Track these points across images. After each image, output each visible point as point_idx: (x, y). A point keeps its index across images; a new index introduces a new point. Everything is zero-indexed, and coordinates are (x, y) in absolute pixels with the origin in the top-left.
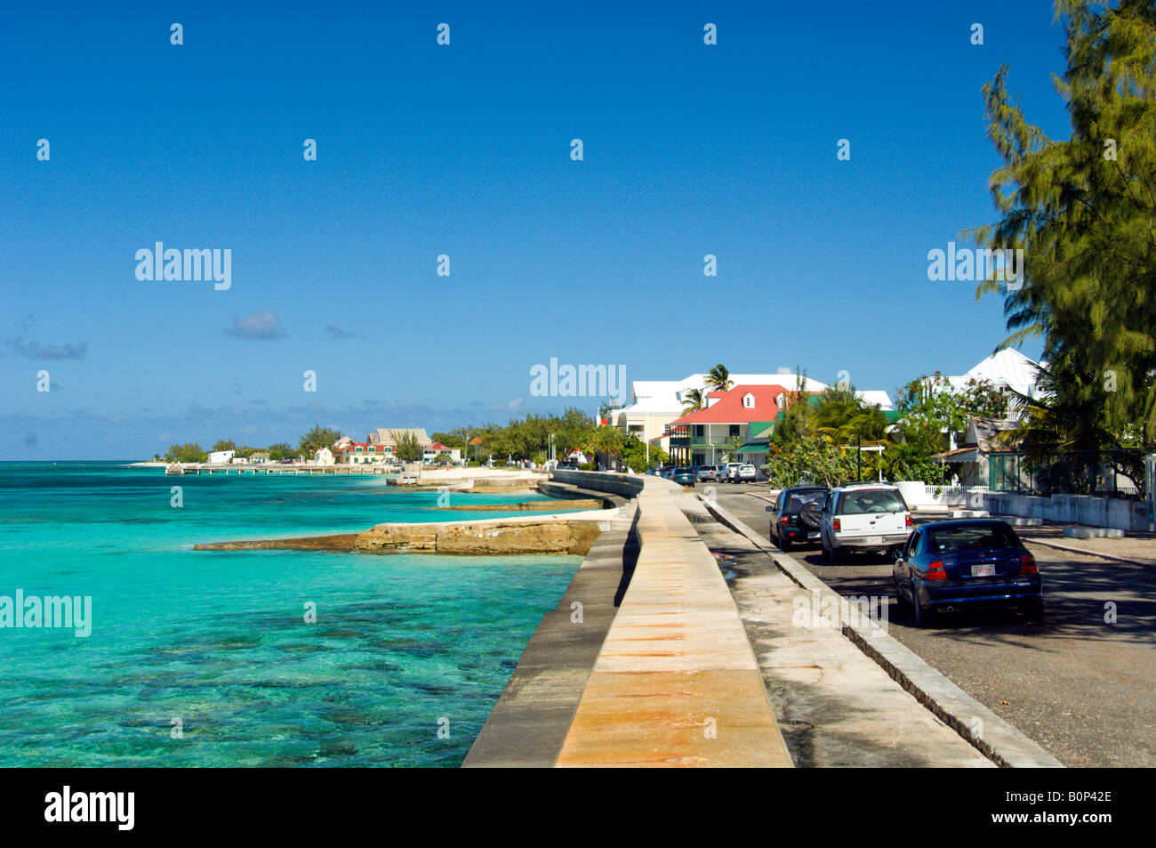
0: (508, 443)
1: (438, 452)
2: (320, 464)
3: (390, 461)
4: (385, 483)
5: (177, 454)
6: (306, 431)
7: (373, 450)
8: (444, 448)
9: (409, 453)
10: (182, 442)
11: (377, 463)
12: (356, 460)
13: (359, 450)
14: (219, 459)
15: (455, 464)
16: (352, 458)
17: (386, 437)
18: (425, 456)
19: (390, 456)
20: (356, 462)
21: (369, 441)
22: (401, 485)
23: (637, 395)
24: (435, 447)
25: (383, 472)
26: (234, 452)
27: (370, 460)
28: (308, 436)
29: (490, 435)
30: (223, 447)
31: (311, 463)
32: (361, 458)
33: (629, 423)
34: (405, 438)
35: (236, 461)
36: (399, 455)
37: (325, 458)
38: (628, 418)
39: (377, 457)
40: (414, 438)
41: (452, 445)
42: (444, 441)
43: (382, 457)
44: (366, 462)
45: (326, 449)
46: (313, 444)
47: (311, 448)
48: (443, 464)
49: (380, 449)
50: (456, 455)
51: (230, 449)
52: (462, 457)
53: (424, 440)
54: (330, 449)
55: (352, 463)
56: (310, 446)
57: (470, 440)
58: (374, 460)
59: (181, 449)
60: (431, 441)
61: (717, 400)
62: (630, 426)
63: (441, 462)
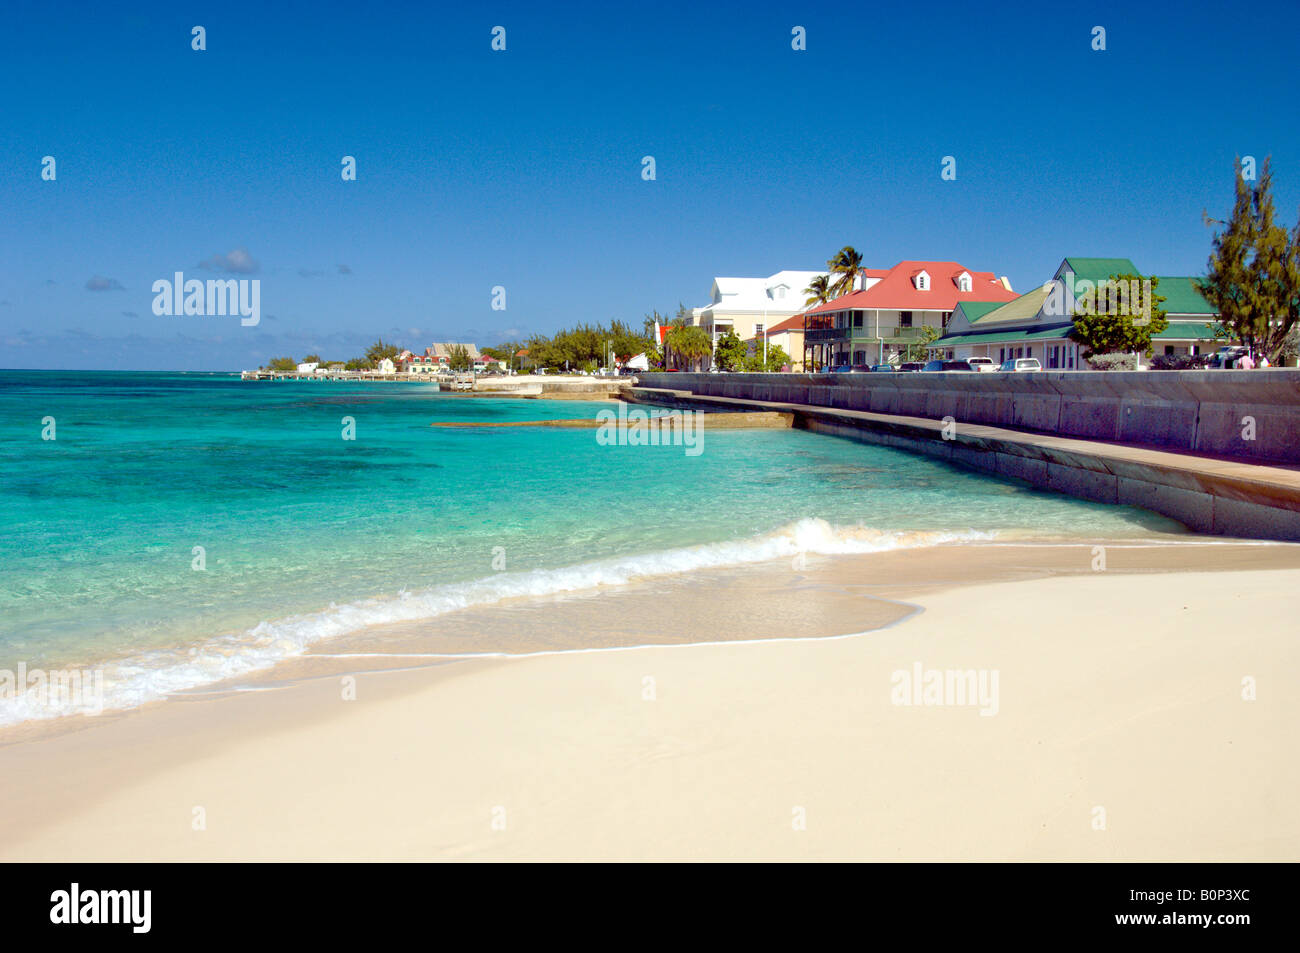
0: (557, 353)
1: (487, 363)
2: (383, 372)
3: (444, 371)
4: (438, 389)
5: (277, 365)
6: (372, 345)
7: (428, 361)
8: (492, 360)
9: (461, 362)
10: (279, 356)
11: (434, 373)
12: (415, 370)
13: (418, 361)
14: (305, 369)
15: (504, 373)
16: (411, 368)
17: (441, 351)
18: (476, 367)
19: (445, 366)
20: (414, 371)
21: (427, 354)
22: (455, 390)
23: (722, 291)
24: (484, 359)
25: (438, 379)
26: (317, 364)
27: (427, 370)
28: (373, 348)
29: (537, 348)
30: (310, 360)
31: (375, 372)
32: (419, 368)
33: (716, 322)
34: (457, 350)
35: (319, 371)
36: (452, 367)
37: (387, 368)
38: (715, 317)
39: (433, 368)
40: (464, 350)
41: (498, 359)
42: (492, 354)
43: (437, 367)
44: (424, 371)
45: (388, 360)
46: (376, 355)
47: (376, 359)
48: (493, 373)
49: (436, 361)
50: (503, 365)
51: (315, 361)
52: (508, 367)
53: (474, 353)
54: (392, 360)
55: (411, 372)
56: (374, 359)
57: (516, 353)
58: (430, 370)
59: (278, 361)
60: (480, 355)
61: (877, 280)
62: (717, 326)
63: (491, 371)
